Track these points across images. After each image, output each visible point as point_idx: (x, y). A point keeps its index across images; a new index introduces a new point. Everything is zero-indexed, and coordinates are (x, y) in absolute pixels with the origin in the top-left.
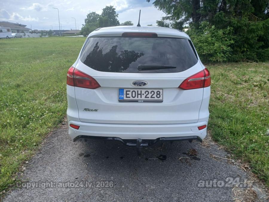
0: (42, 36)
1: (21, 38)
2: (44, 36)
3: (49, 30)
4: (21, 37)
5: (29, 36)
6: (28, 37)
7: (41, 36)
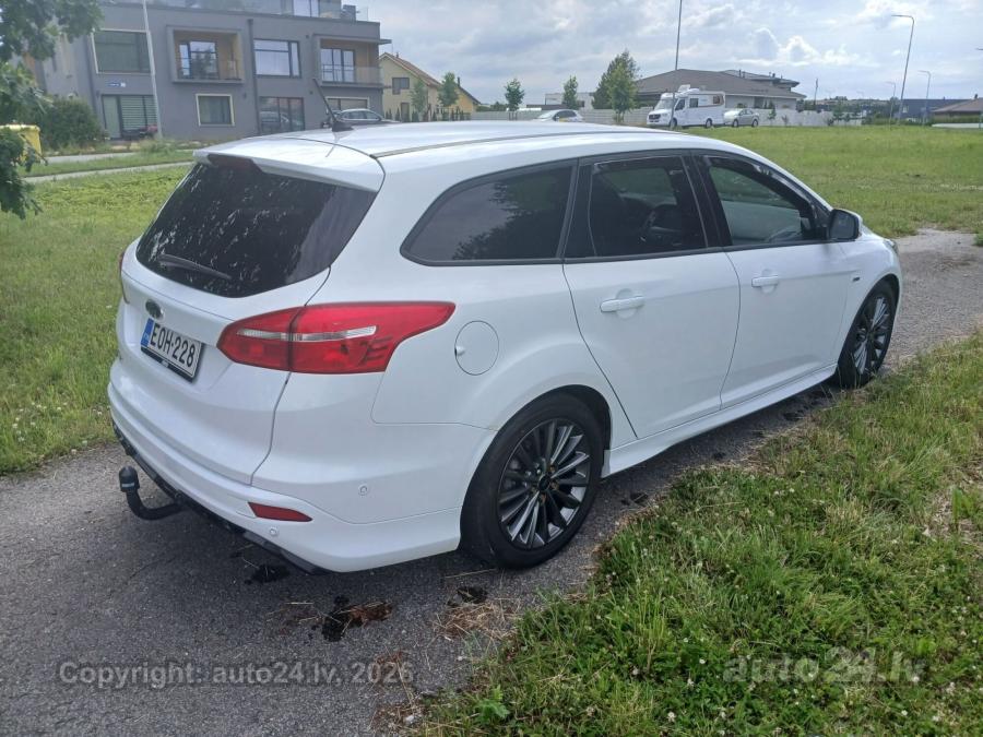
0: (835, 122)
1: (753, 126)
2: (842, 123)
3: (889, 99)
4: (754, 123)
5: (785, 120)
6: (783, 123)
7: (830, 123)
